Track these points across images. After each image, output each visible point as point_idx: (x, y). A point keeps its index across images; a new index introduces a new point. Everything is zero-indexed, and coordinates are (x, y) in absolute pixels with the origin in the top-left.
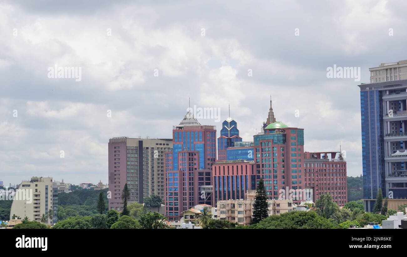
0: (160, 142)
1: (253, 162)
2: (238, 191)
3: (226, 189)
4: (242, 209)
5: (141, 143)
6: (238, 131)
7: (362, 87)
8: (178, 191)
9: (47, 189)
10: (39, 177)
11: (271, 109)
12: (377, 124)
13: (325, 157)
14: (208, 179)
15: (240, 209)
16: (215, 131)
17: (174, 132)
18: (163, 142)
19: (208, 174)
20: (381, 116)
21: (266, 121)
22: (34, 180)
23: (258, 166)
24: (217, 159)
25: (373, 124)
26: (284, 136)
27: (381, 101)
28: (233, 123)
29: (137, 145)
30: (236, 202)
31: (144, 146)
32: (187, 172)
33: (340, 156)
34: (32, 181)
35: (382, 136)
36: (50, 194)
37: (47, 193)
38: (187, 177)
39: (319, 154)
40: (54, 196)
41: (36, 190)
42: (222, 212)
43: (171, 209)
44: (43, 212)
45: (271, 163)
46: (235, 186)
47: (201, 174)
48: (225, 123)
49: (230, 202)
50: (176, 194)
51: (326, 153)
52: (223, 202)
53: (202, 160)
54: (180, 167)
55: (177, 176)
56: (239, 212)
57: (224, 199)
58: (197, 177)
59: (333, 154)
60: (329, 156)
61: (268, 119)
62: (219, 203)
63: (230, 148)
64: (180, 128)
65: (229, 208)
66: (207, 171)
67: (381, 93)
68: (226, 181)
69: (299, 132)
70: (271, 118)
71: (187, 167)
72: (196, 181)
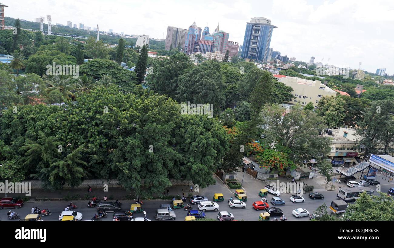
0: (183, 30)
1: (212, 41)
2: (206, 49)
3: (201, 48)
4: (214, 56)
5: (177, 29)
6: (209, 31)
7: (248, 23)
8: (188, 46)
10: (145, 35)
11: (218, 25)
12: (249, 36)
13: (233, 43)
14: (195, 44)
15: (213, 56)
16: (201, 29)
17: (189, 27)
18: (184, 30)
19: (197, 42)
20: (251, 33)
21: (216, 29)
22: (144, 35)
23: (214, 43)
24: (201, 38)
25: (248, 35)
26: (224, 35)
27: (252, 28)
28: (208, 28)
29: (176, 29)
30: (212, 53)
31: (178, 30)
32: (191, 41)
33: (238, 44)
34: (143, 36)
35: (250, 39)
36: (148, 40)
37: (147, 40)
38: (191, 42)
39: (231, 42)
41: (144, 39)
42: (207, 56)
43: (185, 51)
45: (218, 42)
46: (204, 47)
47: (195, 42)
48: (206, 28)
49: (210, 53)
50: (187, 47)
51: (234, 42)
52: (208, 53)
53: (196, 38)
54: (189, 39)
55: (188, 41)
56: (213, 57)
57: (209, 52)
58: (194, 43)
59: (236, 43)
60: (234, 43)
61: (217, 28)
62: (207, 53)
63: (206, 36)
64: (191, 27)
65: (209, 55)
66: (197, 41)
67: (253, 26)
68: (202, 45)
69: (228, 34)
70: (218, 29)
71: (191, 39)
72: (194, 44)
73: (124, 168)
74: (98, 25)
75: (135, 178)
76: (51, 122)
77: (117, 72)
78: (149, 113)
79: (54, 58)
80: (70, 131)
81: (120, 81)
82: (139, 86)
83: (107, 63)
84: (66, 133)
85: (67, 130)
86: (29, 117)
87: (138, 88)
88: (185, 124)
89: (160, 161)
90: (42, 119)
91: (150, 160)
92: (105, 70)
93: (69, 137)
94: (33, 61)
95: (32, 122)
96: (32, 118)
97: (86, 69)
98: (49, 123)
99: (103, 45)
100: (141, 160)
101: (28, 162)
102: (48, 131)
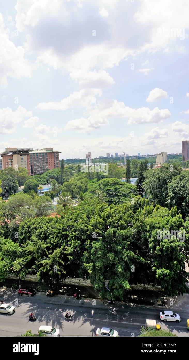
9: (165, 155)
22: (162, 153)
36: (166, 156)
37: (165, 156)
40: (167, 157)
41: (162, 156)
44: (164, 161)
73: (89, 268)
74: (124, 152)
75: (98, 278)
76: (45, 229)
77: (119, 187)
78: (110, 219)
79: (78, 182)
80: (57, 236)
81: (121, 194)
82: (138, 197)
83: (111, 181)
84: (54, 238)
85: (55, 236)
86: (32, 227)
87: (137, 198)
88: (150, 228)
89: (121, 263)
90: (40, 228)
91: (112, 262)
92: (110, 187)
93: (56, 241)
94: (65, 187)
95: (34, 230)
96: (35, 227)
97: (96, 187)
98: (44, 231)
99: (118, 167)
100: (104, 262)
101: (28, 260)
102: (42, 236)
